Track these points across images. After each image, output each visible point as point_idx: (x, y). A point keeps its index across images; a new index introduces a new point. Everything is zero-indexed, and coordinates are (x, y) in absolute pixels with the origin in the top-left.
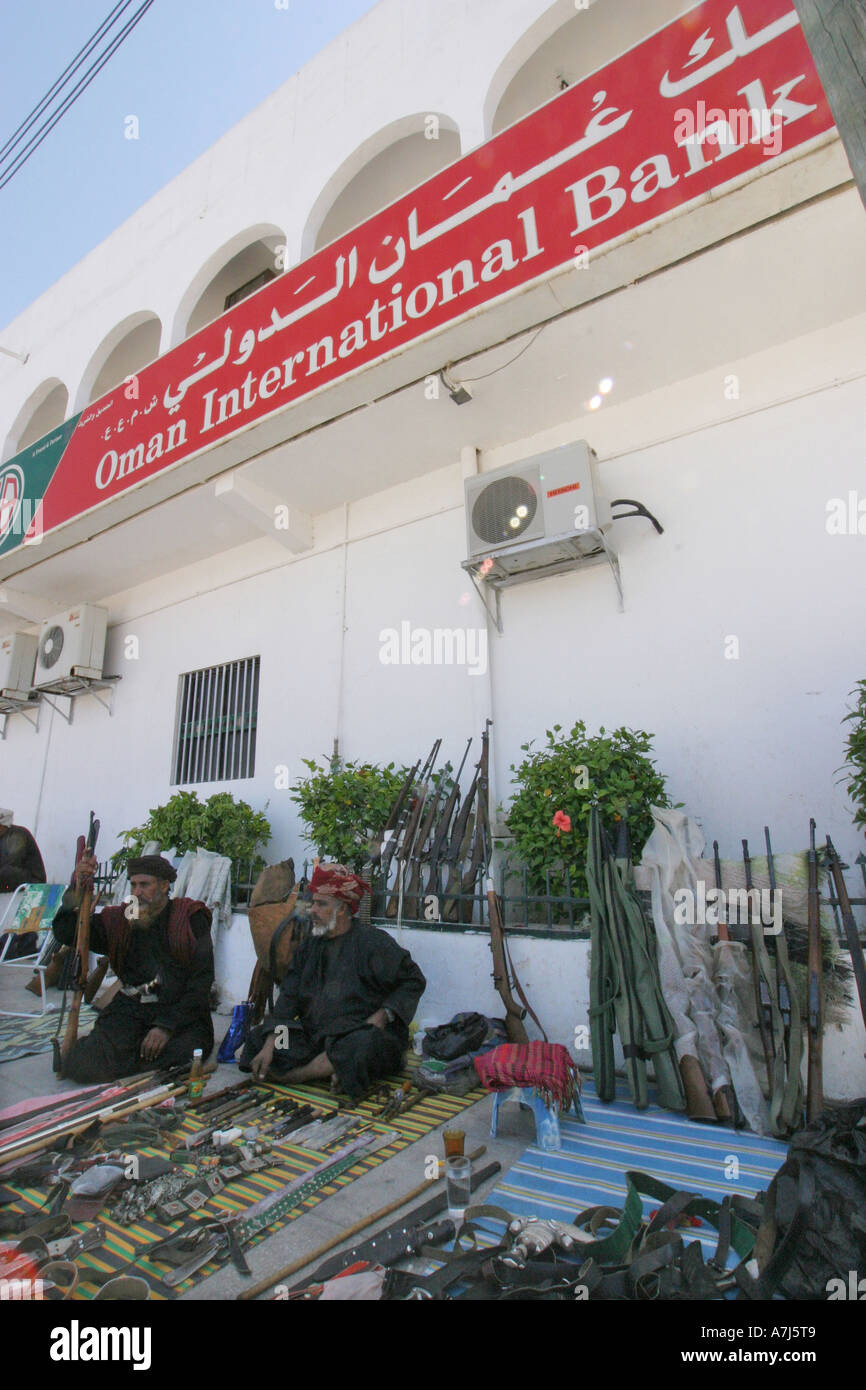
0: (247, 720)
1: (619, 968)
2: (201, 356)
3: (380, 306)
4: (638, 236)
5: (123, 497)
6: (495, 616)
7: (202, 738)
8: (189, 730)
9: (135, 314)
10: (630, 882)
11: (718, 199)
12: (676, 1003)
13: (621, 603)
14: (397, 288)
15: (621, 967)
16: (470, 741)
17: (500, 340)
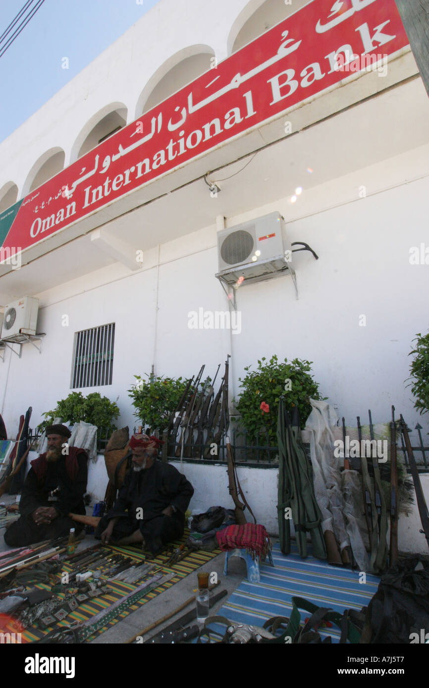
0: (108, 355)
1: (293, 483)
2: (84, 169)
3: (173, 142)
4: (304, 105)
5: (44, 241)
6: (233, 302)
7: (86, 365)
8: (80, 360)
9: (52, 149)
10: (299, 439)
11: (345, 85)
12: (322, 502)
13: (297, 295)
14: (182, 133)
15: (294, 483)
16: (219, 366)
17: (234, 160)
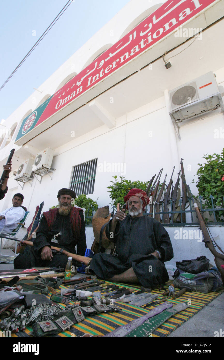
0: (92, 177)
2: (88, 71)
3: (144, 40)
5: (62, 109)
6: (178, 135)
7: (78, 184)
8: (74, 182)
9: (70, 75)
14: (150, 33)
16: (174, 167)
17: (183, 42)
